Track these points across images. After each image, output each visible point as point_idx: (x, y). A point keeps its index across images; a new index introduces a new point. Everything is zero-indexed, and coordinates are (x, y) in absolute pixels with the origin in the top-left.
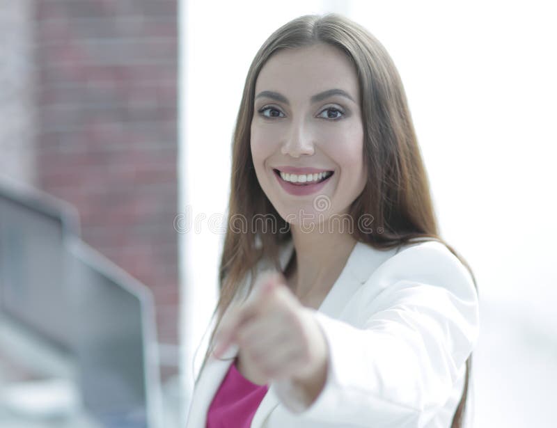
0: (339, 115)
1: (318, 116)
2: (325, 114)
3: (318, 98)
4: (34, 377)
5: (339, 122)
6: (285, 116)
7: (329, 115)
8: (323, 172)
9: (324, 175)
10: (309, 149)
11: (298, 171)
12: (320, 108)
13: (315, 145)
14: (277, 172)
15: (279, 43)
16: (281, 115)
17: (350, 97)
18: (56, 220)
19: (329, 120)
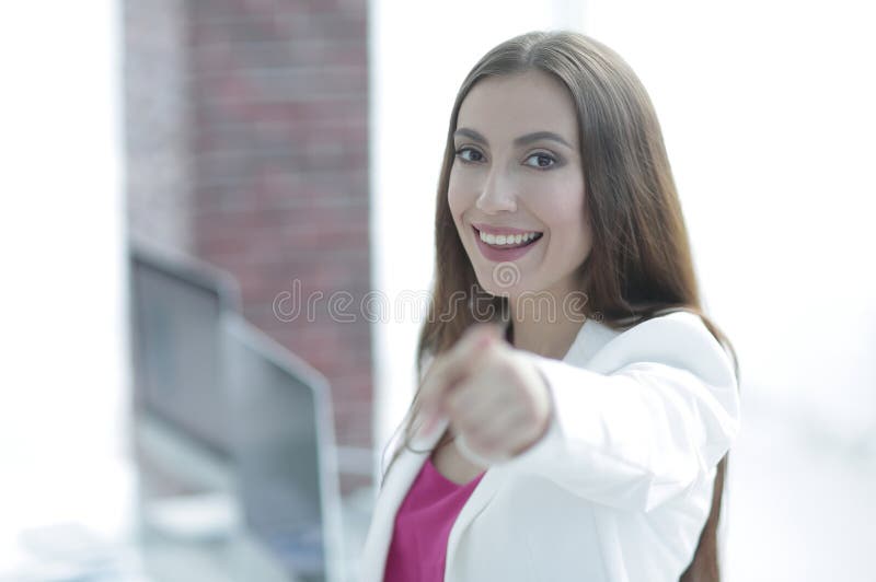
0: (552, 162)
1: (524, 163)
2: (534, 161)
3: (523, 141)
4: (189, 490)
5: (550, 173)
6: (486, 161)
7: (540, 162)
8: (530, 233)
9: (532, 237)
10: (511, 205)
11: (496, 231)
12: (527, 152)
13: (518, 200)
14: (477, 232)
15: (485, 68)
16: (483, 159)
17: (565, 143)
18: (211, 293)
19: (539, 169)
